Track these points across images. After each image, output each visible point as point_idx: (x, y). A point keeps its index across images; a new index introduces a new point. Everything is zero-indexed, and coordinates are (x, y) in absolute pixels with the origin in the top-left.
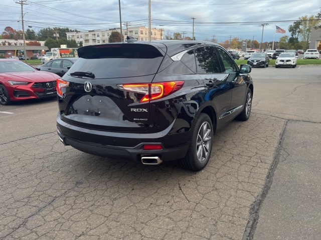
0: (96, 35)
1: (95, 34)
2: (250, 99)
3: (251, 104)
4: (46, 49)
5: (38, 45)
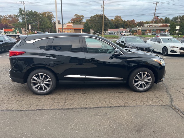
2: (149, 78)
3: (151, 82)
4: (169, 28)
5: (167, 26)
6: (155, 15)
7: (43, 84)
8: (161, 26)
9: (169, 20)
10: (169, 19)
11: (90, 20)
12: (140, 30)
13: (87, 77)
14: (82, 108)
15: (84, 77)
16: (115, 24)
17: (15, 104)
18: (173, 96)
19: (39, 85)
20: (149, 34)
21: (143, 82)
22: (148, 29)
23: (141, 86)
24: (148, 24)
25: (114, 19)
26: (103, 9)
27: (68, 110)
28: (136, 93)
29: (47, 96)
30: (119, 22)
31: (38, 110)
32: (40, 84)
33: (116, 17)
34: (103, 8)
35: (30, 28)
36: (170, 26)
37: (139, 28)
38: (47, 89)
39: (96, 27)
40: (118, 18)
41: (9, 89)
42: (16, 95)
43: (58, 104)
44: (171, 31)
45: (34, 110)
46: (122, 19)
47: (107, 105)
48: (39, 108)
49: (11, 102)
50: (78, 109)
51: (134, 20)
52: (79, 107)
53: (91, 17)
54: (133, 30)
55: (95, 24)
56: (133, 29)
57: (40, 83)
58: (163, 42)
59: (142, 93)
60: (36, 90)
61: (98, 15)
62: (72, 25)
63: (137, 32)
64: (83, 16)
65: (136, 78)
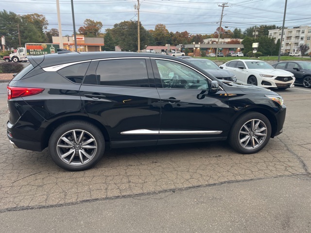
0: (301, 32)
1: (299, 31)
2: (263, 129)
3: (266, 135)
4: (242, 46)
5: (238, 43)
6: (221, 24)
7: (80, 151)
8: (228, 43)
9: (240, 33)
10: (240, 31)
11: (113, 31)
12: (198, 48)
13: (162, 132)
14: (166, 191)
15: (156, 132)
16: (157, 38)
17: (30, 193)
18: (302, 157)
19: (73, 152)
20: (213, 55)
21: (253, 137)
22: (211, 47)
23: (250, 144)
24: (210, 39)
25: (154, 30)
26: (138, 11)
27: (142, 197)
28: (242, 155)
29: (88, 173)
30: (163, 34)
31: (84, 201)
32: (74, 150)
33: (157, 26)
34: (138, 9)
35: (3, 42)
36: (242, 43)
37: (196, 46)
38: (88, 159)
39: (125, 43)
40: (160, 29)
41: (4, 162)
42: (26, 175)
43: (117, 187)
44: (244, 51)
45: (77, 203)
46: (167, 30)
47: (207, 181)
48: (85, 198)
49: (22, 190)
50: (160, 192)
51: (186, 31)
52: (158, 189)
53: (116, 25)
54: (187, 49)
55: (123, 37)
56: (187, 46)
57: (75, 147)
58: (249, 68)
59: (253, 155)
60: (66, 161)
61: (127, 22)
62: (83, 38)
63: (193, 52)
64: (100, 23)
65: (242, 130)
